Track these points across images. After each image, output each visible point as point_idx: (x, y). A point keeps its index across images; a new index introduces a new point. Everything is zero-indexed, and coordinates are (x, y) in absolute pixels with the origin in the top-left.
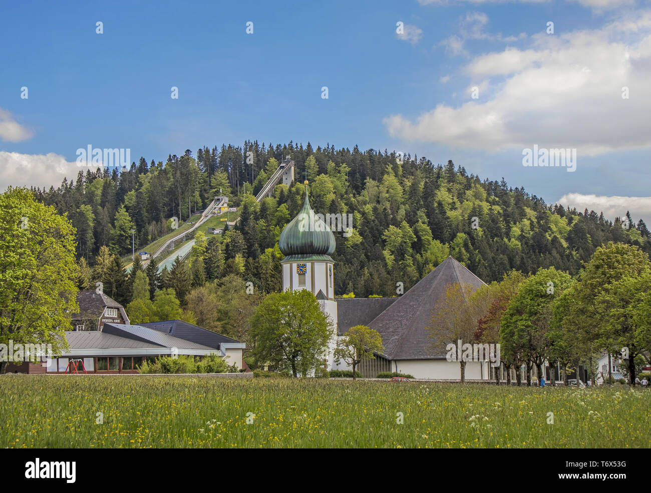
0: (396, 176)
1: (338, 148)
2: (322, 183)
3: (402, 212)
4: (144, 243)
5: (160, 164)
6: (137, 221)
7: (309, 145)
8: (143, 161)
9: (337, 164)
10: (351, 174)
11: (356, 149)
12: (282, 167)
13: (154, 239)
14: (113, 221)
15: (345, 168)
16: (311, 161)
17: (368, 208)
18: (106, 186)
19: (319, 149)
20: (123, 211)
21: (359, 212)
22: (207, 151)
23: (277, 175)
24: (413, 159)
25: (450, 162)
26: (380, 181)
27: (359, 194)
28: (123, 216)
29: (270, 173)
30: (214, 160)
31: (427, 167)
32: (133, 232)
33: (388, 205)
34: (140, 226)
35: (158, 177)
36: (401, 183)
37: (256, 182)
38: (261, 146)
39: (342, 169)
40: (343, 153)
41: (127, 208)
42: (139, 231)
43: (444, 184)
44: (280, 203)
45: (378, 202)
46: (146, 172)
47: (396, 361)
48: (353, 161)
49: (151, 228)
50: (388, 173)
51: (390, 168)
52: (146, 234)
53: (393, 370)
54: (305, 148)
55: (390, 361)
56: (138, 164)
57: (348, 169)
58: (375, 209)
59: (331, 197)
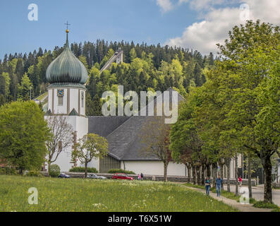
0: (180, 60)
1: (149, 45)
2: (137, 63)
3: (182, 80)
4: (37, 94)
5: (50, 51)
6: (33, 82)
7: (132, 43)
8: (40, 49)
9: (147, 53)
10: (154, 59)
11: (159, 46)
12: (116, 54)
13: (42, 93)
14: (20, 82)
15: (151, 55)
16: (133, 51)
17: (162, 77)
18: (19, 63)
19: (138, 44)
20: (26, 76)
21: (157, 79)
22: (76, 45)
23: (113, 58)
24: (190, 51)
25: (211, 53)
26: (171, 62)
27: (157, 69)
28: (26, 79)
29: (109, 57)
30: (80, 50)
31: (198, 56)
32: (31, 88)
33: (173, 76)
34: (35, 85)
35: (47, 58)
36: (182, 64)
37: (102, 63)
38: (105, 42)
39: (149, 56)
40: (151, 47)
41: (29, 75)
42: (35, 88)
43: (207, 66)
44: (111, 73)
45: (168, 74)
46: (41, 55)
47: (124, 161)
48: (156, 52)
49: (42, 86)
50: (175, 59)
51: (176, 56)
52: (39, 89)
53: (122, 168)
54: (130, 44)
55: (120, 161)
56: (37, 51)
57: (153, 56)
58: (166, 78)
59: (141, 70)
